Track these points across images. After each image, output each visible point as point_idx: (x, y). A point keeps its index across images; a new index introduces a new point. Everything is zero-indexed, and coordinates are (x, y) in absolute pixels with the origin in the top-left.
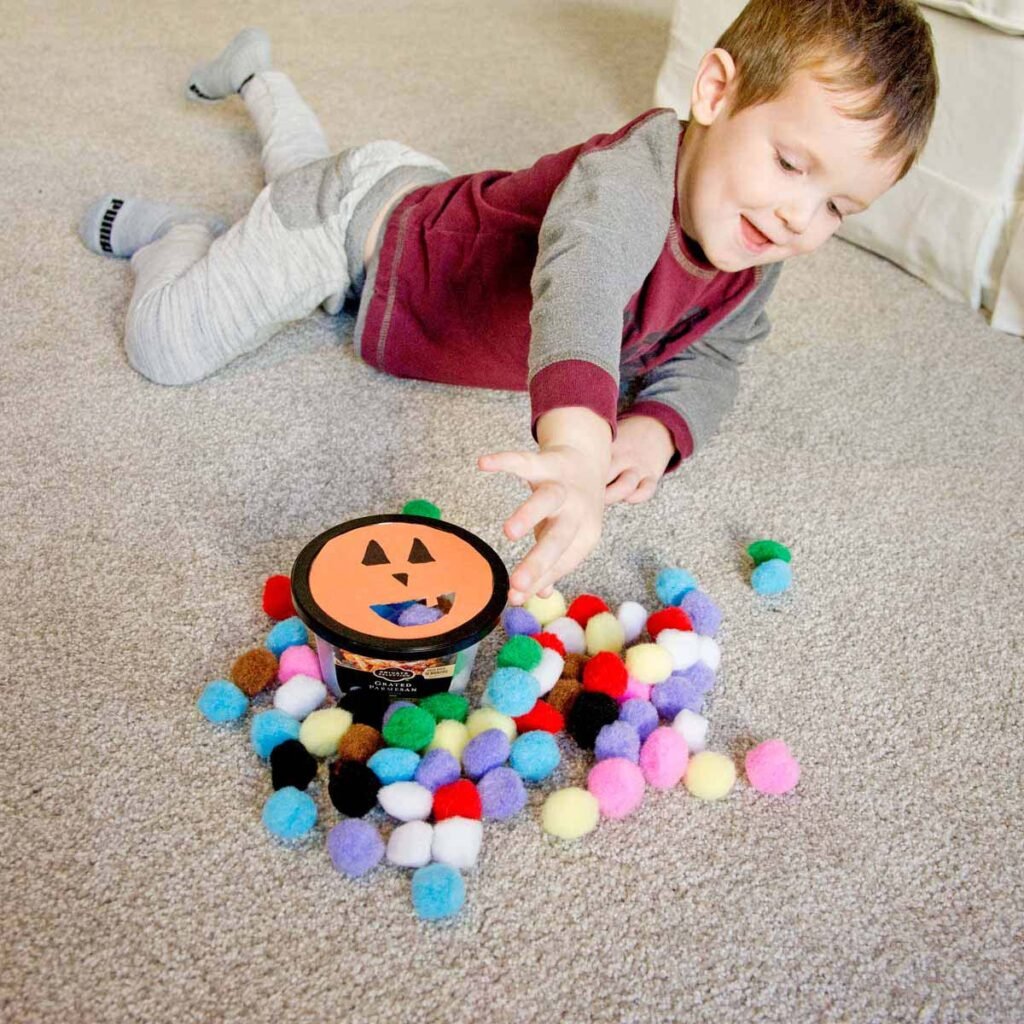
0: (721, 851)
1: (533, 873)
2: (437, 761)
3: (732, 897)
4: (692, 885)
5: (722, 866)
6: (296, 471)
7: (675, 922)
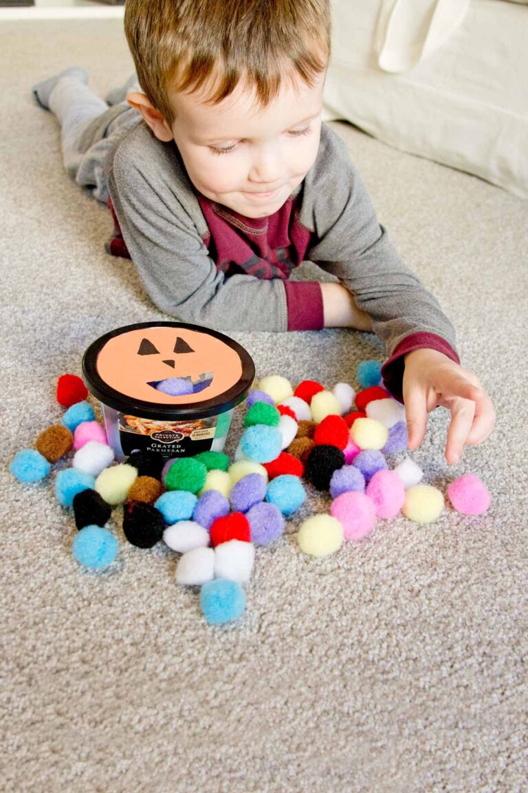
0: (441, 561)
1: (296, 584)
2: (211, 500)
4: (423, 586)
5: (443, 570)
7: (415, 615)
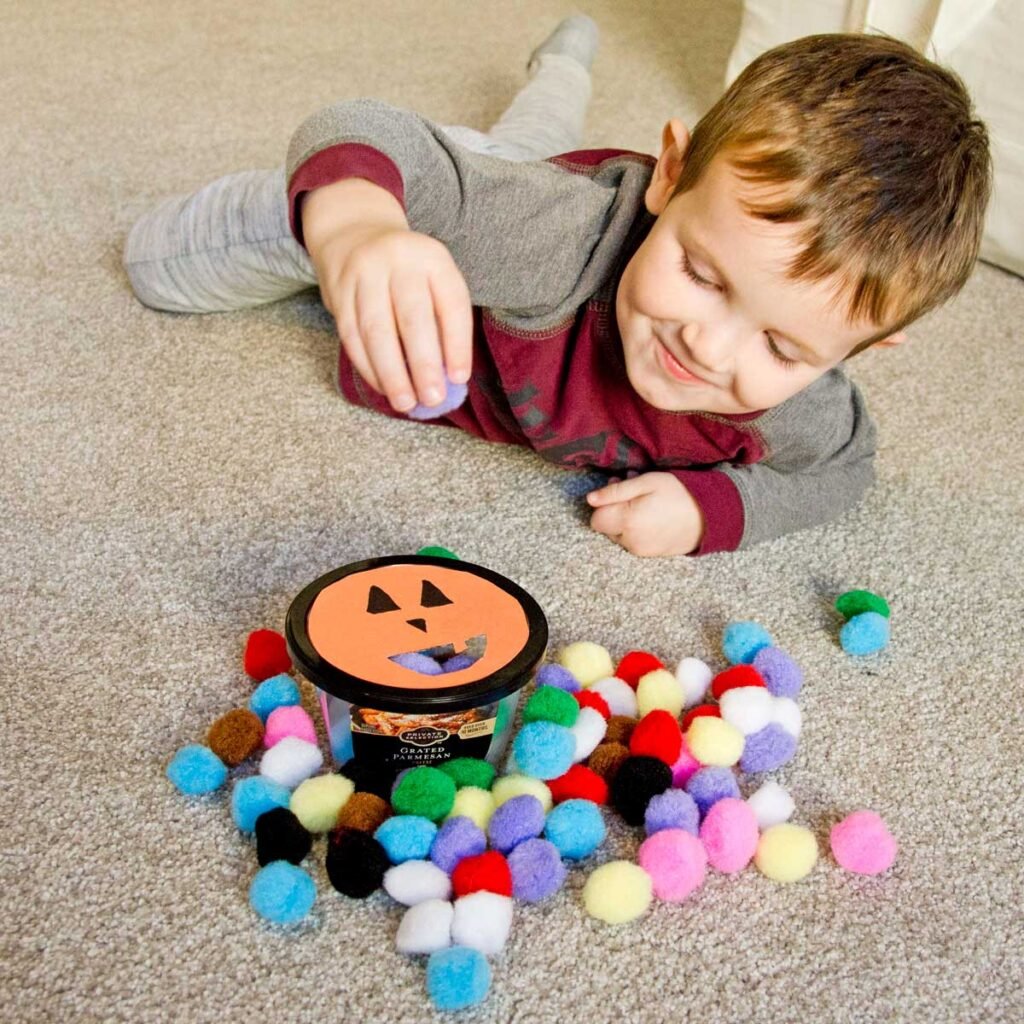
1: (573, 962)
2: (457, 831)
3: (813, 989)
4: (765, 976)
5: (802, 954)
6: (283, 518)
7: (744, 1016)
